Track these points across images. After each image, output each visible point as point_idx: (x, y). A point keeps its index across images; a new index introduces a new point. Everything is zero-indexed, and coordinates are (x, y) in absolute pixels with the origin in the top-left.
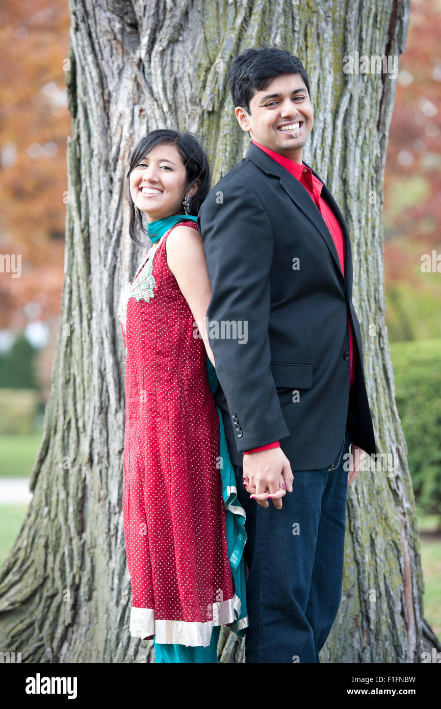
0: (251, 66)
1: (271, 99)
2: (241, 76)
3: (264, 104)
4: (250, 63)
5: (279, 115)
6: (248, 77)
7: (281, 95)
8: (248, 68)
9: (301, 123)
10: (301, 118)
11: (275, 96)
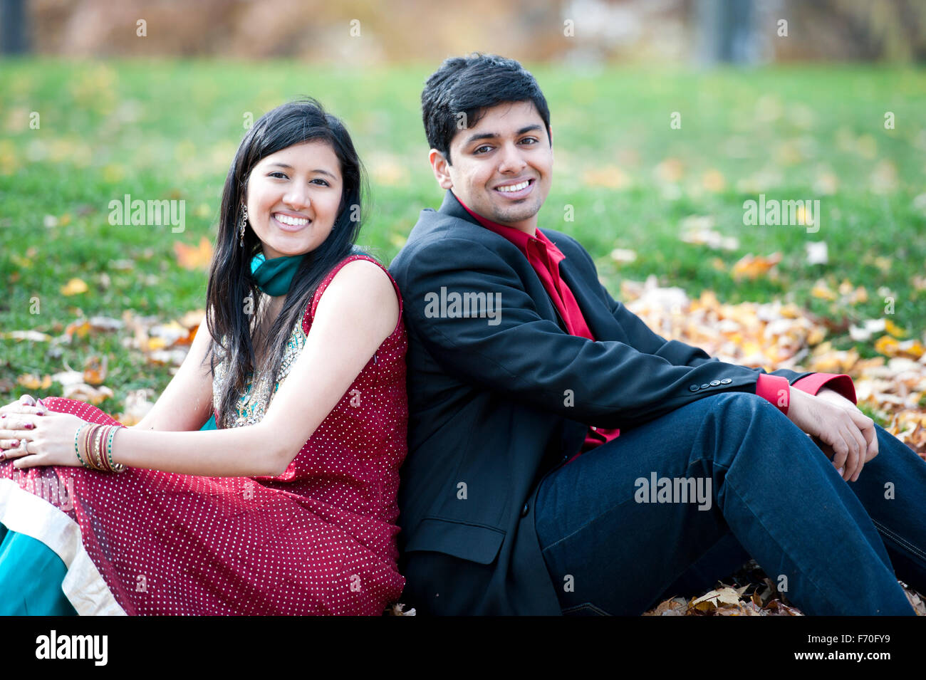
0: (453, 87)
1: (482, 141)
2: (438, 101)
3: (472, 148)
4: (454, 81)
5: (496, 169)
6: (447, 104)
7: (499, 135)
8: (449, 91)
9: (531, 181)
10: (532, 175)
11: (489, 136)
